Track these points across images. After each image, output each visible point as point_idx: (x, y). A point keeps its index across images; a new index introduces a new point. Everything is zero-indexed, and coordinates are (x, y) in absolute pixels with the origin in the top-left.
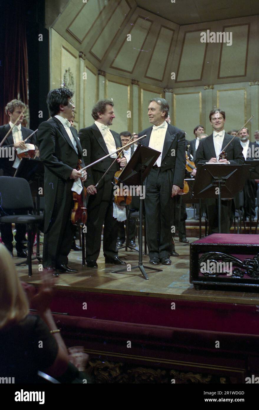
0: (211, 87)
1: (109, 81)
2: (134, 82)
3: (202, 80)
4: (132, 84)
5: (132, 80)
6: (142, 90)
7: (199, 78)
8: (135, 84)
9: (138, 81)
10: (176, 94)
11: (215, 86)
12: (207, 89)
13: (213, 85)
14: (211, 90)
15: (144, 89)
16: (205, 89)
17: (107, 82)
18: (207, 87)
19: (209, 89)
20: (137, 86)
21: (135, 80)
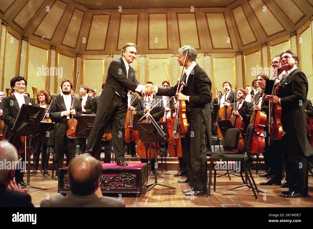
0: (111, 56)
1: (31, 45)
2: (52, 47)
3: (105, 50)
4: (51, 49)
5: (51, 46)
6: (59, 54)
7: (103, 49)
8: (53, 49)
9: (55, 47)
10: (85, 59)
11: (114, 55)
12: (108, 57)
13: (113, 55)
14: (112, 58)
15: (60, 54)
16: (107, 57)
17: (30, 46)
18: (108, 56)
19: (110, 57)
20: (55, 51)
21: (53, 46)
